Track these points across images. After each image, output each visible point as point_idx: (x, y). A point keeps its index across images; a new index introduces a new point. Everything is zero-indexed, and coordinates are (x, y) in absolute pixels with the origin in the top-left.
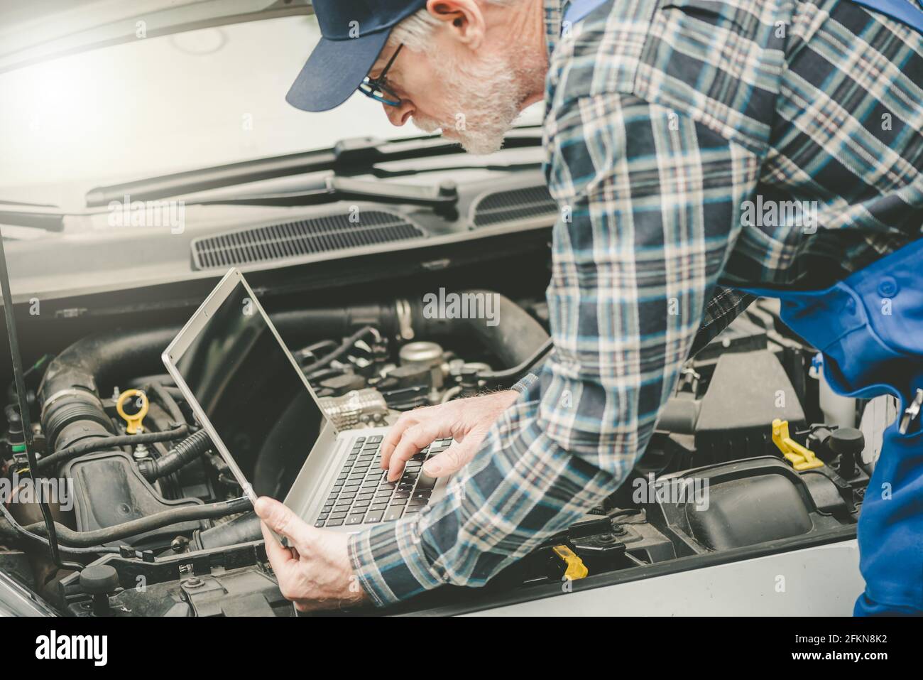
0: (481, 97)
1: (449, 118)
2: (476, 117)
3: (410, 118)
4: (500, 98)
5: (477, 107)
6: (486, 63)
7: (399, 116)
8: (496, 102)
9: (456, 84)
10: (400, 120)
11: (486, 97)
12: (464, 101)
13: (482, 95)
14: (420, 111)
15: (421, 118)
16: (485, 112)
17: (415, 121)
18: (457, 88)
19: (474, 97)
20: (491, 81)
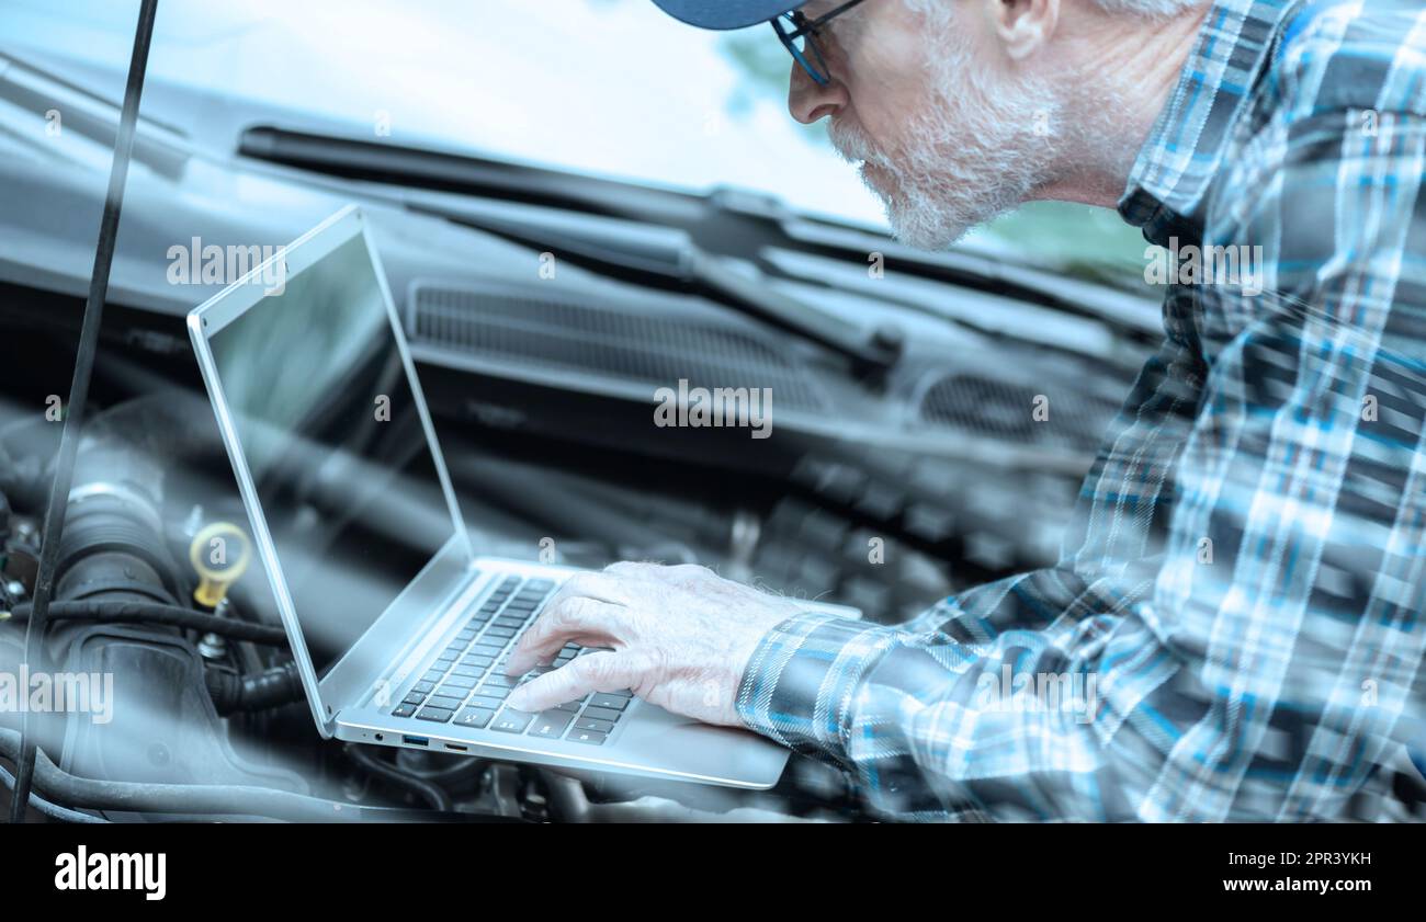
0: (981, 147)
1: (901, 152)
2: (950, 176)
3: (827, 118)
4: (1016, 162)
5: (962, 162)
6: (1025, 91)
7: (812, 104)
8: (1004, 166)
9: (950, 100)
10: (810, 112)
11: (990, 151)
12: (946, 138)
13: (986, 143)
14: (855, 112)
15: (845, 125)
16: (972, 177)
17: (833, 127)
18: (946, 108)
19: (970, 140)
20: (1017, 126)
